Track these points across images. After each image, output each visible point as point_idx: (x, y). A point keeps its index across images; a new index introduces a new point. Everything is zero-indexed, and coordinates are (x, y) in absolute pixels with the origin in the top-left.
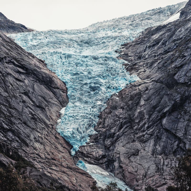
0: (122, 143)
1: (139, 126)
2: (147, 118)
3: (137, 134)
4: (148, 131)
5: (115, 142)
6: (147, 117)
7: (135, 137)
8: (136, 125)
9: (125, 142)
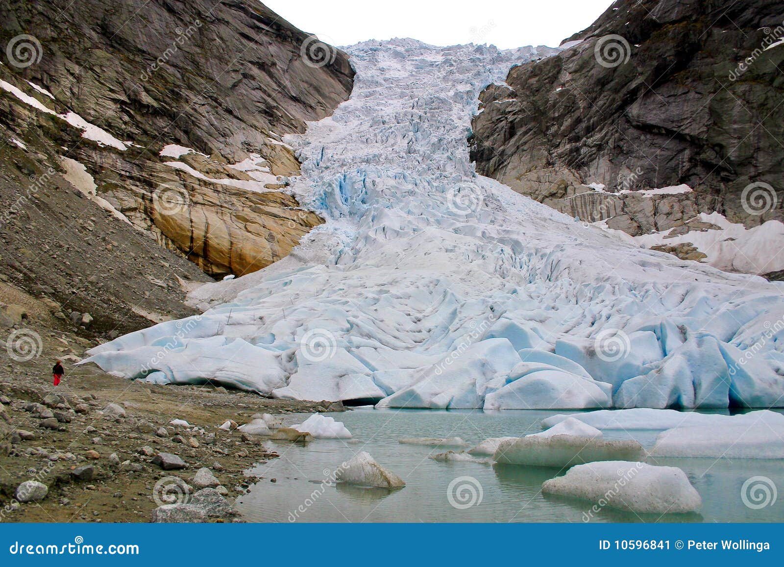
0: (516, 170)
1: (562, 128)
2: (584, 108)
3: (557, 146)
4: (587, 138)
5: (495, 170)
6: (582, 104)
7: (550, 154)
8: (553, 125)
9: (523, 169)
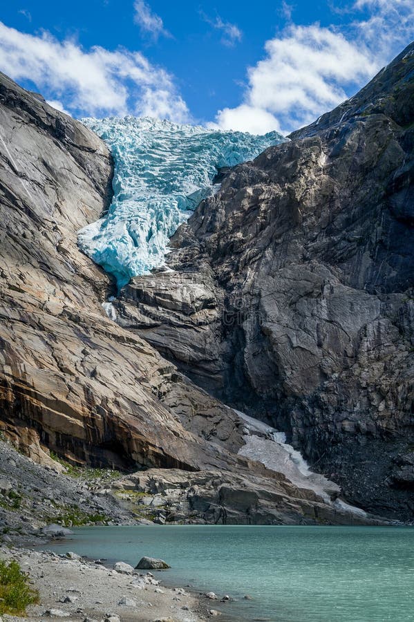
1: (320, 219)
3: (313, 240)
4: (348, 231)
5: (245, 265)
7: (307, 249)
8: (310, 216)
